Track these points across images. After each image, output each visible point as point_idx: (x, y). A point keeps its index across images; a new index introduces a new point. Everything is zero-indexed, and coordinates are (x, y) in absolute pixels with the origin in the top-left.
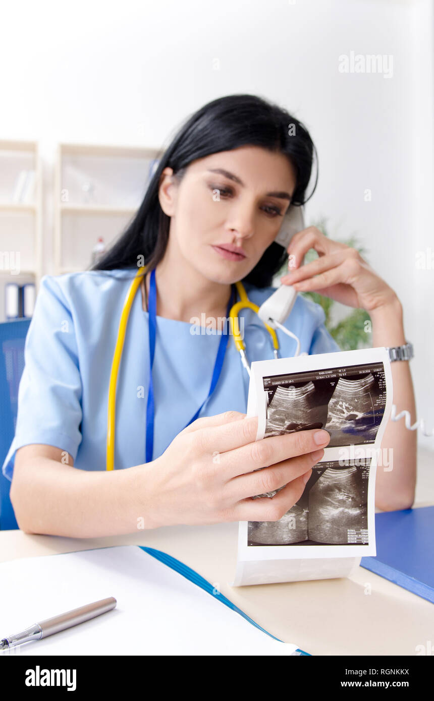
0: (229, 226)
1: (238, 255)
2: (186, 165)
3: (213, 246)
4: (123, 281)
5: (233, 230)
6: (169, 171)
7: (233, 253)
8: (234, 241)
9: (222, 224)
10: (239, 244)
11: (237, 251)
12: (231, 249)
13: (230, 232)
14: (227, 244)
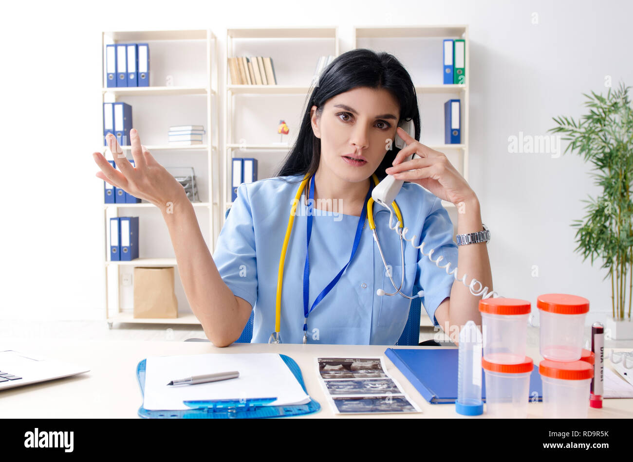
0: (351, 142)
1: (361, 162)
2: (323, 104)
3: (343, 157)
4: (293, 184)
5: (354, 144)
6: (314, 108)
7: (356, 160)
8: (356, 152)
9: (348, 140)
10: (360, 154)
11: (359, 158)
12: (355, 157)
13: (353, 146)
14: (351, 154)
